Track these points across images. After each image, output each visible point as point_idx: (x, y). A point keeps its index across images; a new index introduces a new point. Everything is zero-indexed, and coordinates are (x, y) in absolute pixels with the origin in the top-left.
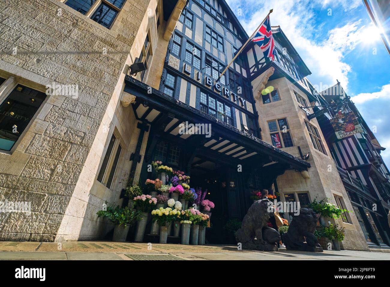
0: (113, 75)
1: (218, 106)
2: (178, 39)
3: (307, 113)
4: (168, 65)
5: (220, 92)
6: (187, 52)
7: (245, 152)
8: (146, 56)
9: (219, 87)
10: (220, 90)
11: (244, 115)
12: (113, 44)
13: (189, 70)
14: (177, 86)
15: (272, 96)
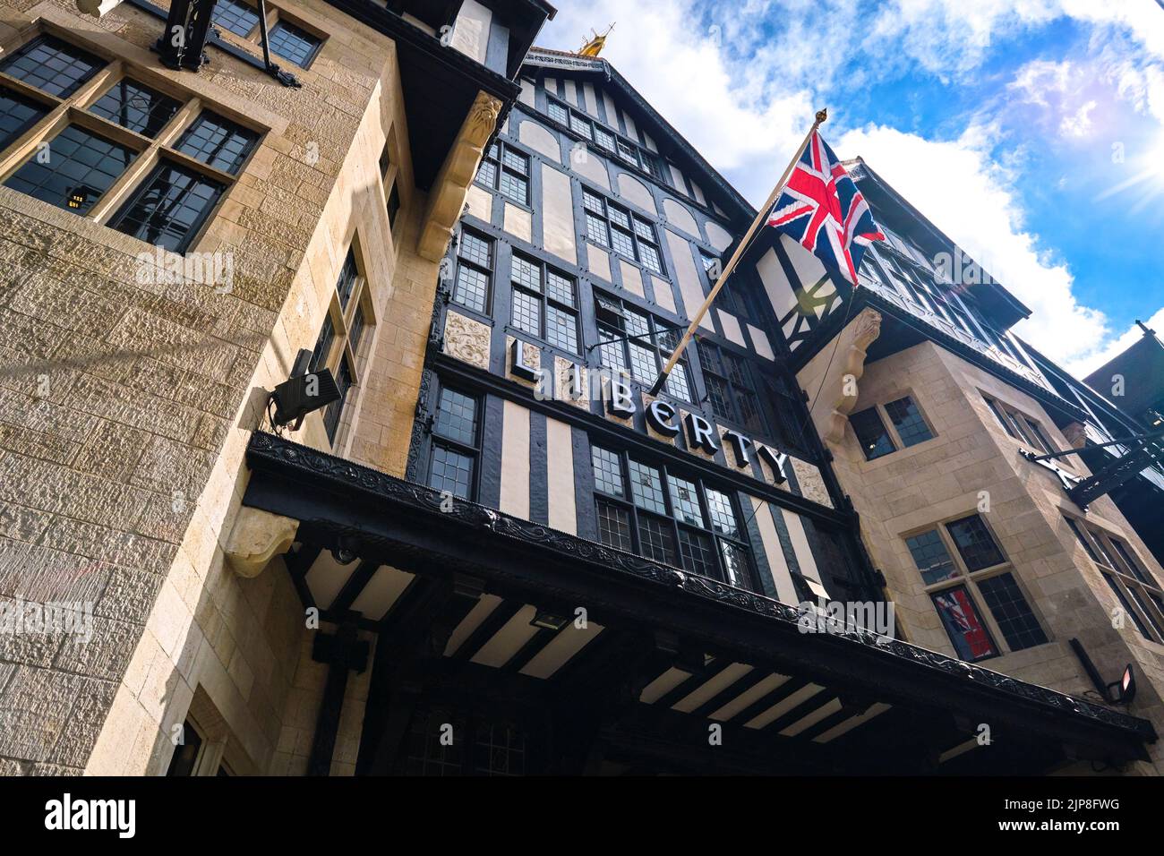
0: (191, 444)
1: (673, 499)
2: (476, 251)
3: (1065, 480)
4: (445, 356)
5: (672, 434)
6: (517, 293)
7: (835, 705)
8: (348, 332)
9: (667, 414)
10: (674, 426)
11: (793, 521)
12: (197, 310)
13: (530, 364)
14: (488, 434)
15: (895, 423)
